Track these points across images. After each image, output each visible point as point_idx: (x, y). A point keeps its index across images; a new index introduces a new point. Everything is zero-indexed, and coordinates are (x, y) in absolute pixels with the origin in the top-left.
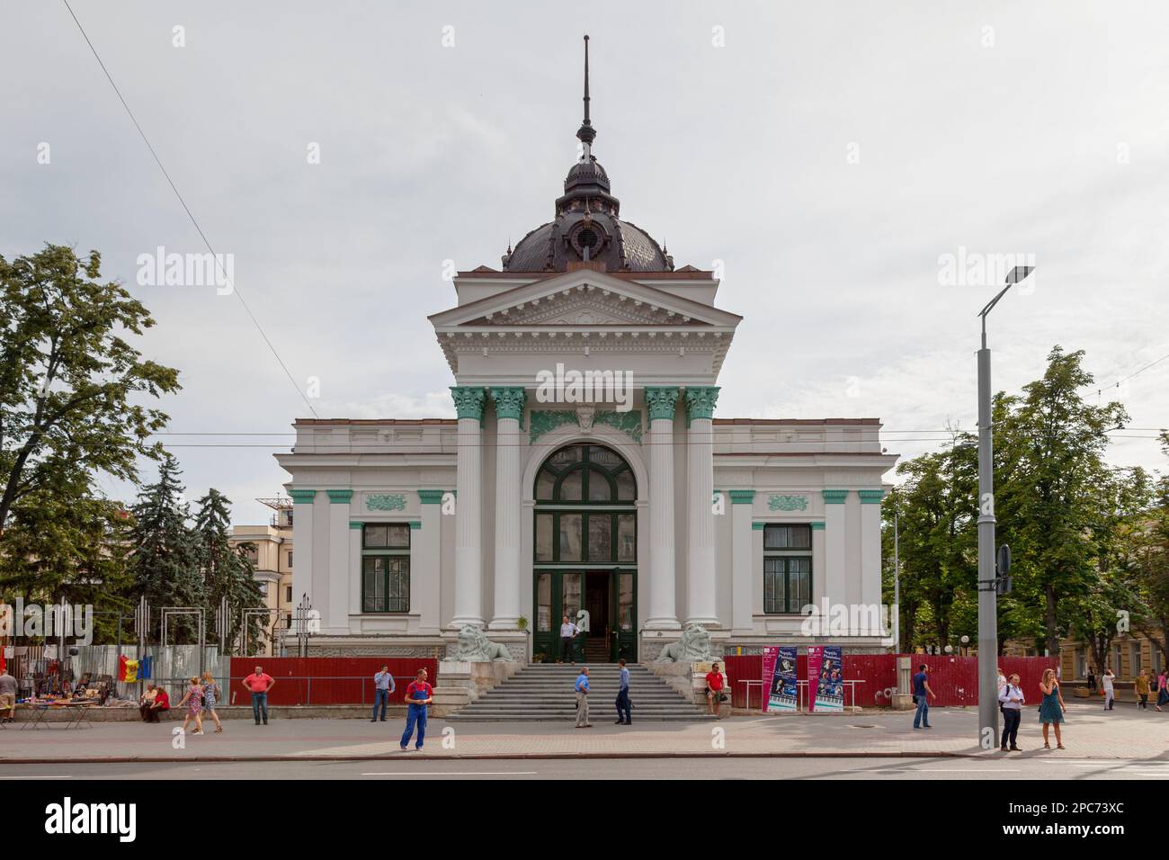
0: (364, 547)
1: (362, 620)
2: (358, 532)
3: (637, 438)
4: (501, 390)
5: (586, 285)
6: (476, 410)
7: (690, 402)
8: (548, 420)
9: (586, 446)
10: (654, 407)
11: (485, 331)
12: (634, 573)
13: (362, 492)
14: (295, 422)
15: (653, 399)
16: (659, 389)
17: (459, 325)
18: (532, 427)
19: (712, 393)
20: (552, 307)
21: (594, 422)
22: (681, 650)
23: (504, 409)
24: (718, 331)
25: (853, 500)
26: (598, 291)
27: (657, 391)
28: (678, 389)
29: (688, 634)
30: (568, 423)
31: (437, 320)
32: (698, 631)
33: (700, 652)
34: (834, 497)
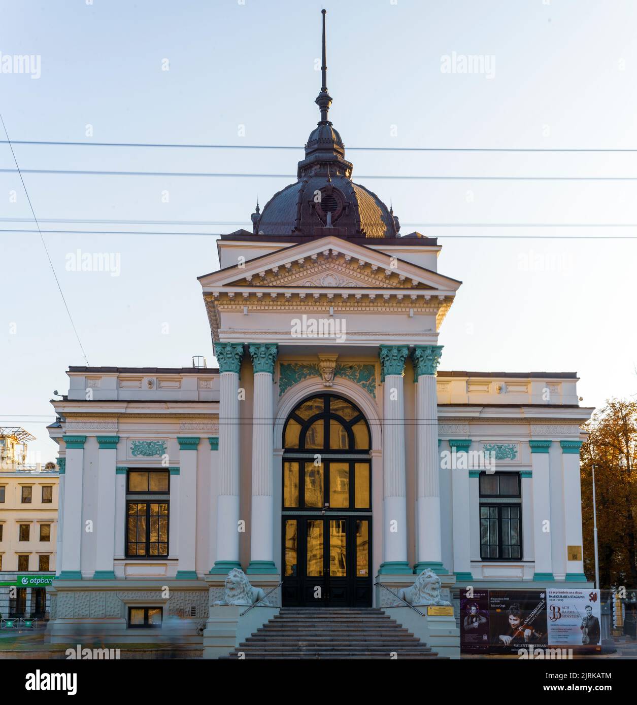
0: (128, 492)
1: (126, 564)
2: (123, 477)
3: (371, 390)
4: (258, 346)
5: (330, 250)
6: (236, 363)
7: (418, 359)
8: (295, 372)
9: (327, 397)
10: (387, 363)
11: (245, 291)
12: (370, 519)
13: (128, 438)
14: (68, 370)
15: (387, 356)
16: (391, 347)
17: (223, 286)
18: (281, 379)
19: (436, 351)
20: (301, 269)
21: (335, 375)
22: (416, 595)
23: (259, 363)
24: (441, 294)
25: (556, 450)
26: (341, 255)
27: (390, 348)
28: (408, 348)
29: (421, 580)
30: (312, 376)
31: (205, 281)
32: (430, 576)
33: (432, 596)
34: (540, 447)
